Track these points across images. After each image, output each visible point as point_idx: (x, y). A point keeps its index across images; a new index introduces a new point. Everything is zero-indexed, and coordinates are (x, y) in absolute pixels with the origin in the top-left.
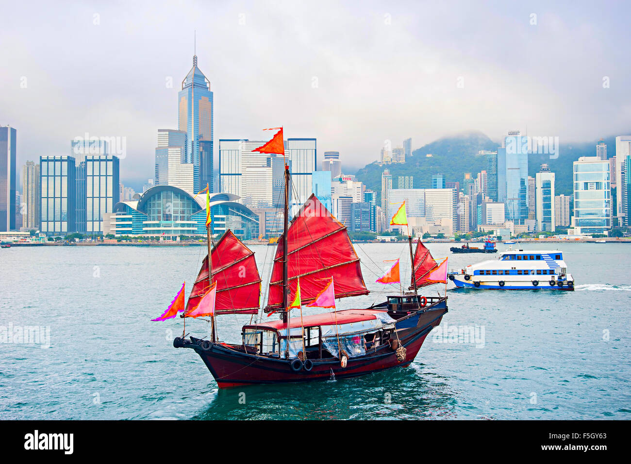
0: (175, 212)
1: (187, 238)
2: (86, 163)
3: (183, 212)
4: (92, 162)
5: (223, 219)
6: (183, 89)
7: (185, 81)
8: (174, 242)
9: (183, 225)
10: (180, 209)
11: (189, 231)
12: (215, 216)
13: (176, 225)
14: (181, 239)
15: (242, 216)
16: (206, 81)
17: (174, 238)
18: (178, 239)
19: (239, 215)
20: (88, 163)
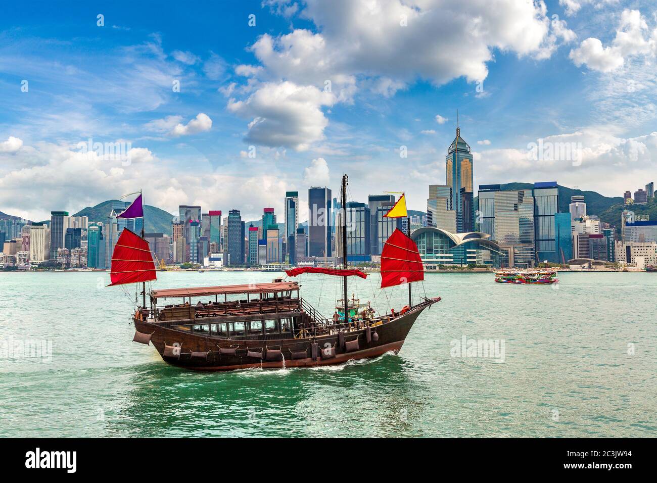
0: (436, 247)
1: (446, 268)
2: (377, 212)
3: (442, 247)
4: (381, 212)
5: (474, 253)
6: (449, 154)
7: (451, 148)
8: (435, 270)
9: (442, 258)
10: (439, 245)
11: (447, 262)
12: (468, 250)
13: (437, 257)
14: (439, 268)
15: (490, 250)
16: (467, 146)
17: (435, 267)
18: (437, 268)
19: (489, 250)
20: (379, 212)
